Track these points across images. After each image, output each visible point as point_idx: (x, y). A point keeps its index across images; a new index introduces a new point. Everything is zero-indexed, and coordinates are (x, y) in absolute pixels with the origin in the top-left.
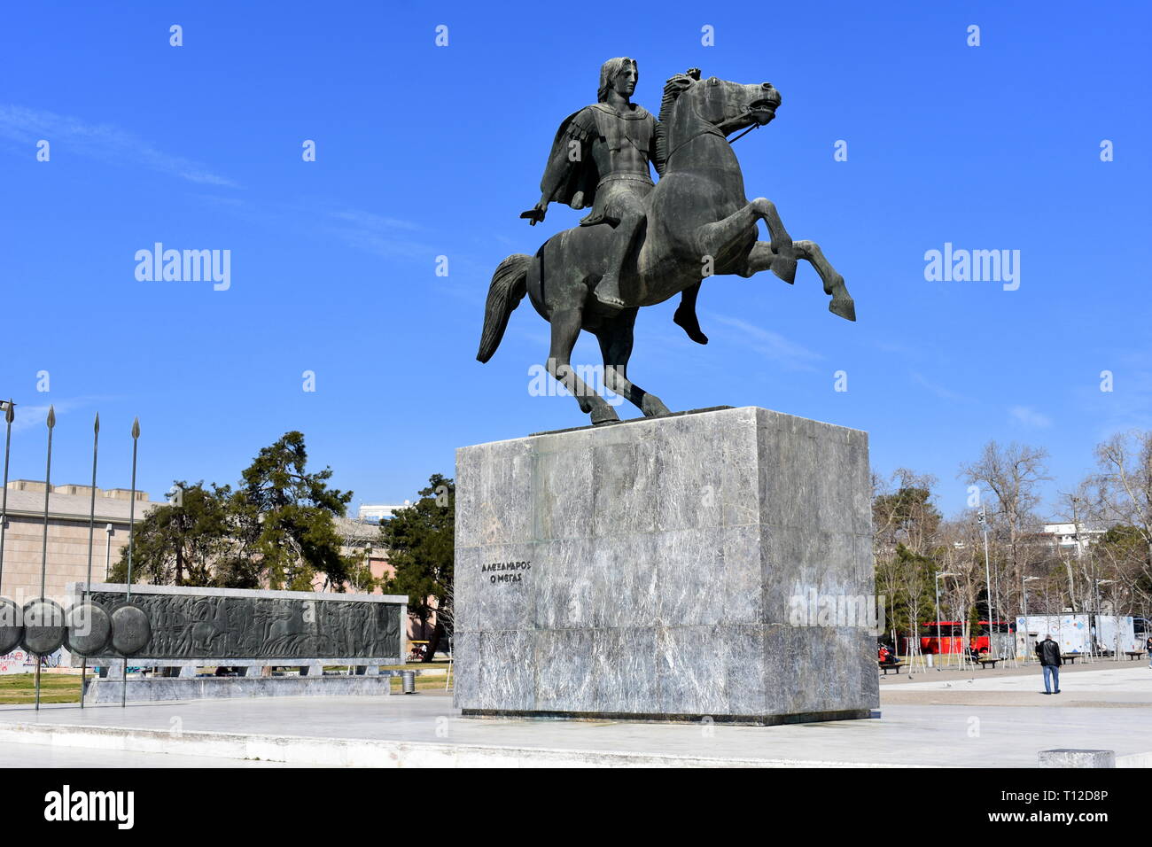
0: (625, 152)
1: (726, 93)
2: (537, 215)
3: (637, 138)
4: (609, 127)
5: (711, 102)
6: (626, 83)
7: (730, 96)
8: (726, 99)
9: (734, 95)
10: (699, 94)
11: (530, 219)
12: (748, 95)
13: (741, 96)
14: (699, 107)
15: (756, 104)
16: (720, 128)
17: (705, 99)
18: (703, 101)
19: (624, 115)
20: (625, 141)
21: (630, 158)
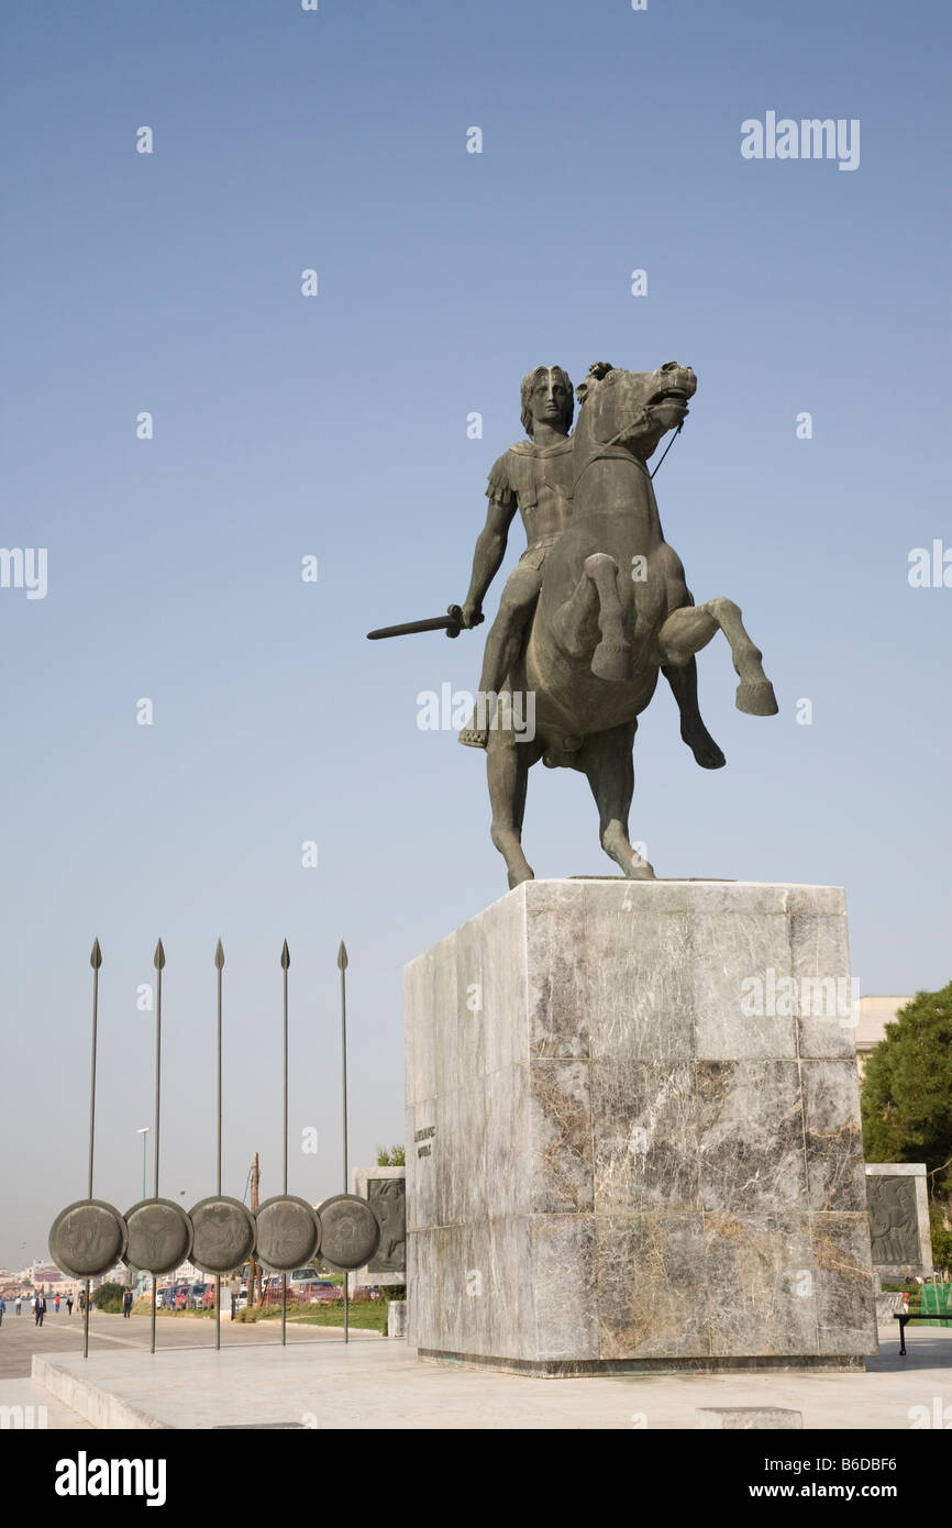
0: (545, 507)
1: (622, 392)
2: (454, 623)
3: (561, 482)
4: (521, 475)
5: (604, 410)
6: (542, 404)
7: (625, 395)
8: (620, 401)
9: (629, 395)
10: (596, 402)
11: (445, 630)
12: (647, 387)
13: (639, 392)
14: (594, 420)
15: (657, 399)
16: (613, 444)
17: (598, 409)
18: (597, 414)
19: (543, 453)
20: (544, 491)
21: (554, 513)
